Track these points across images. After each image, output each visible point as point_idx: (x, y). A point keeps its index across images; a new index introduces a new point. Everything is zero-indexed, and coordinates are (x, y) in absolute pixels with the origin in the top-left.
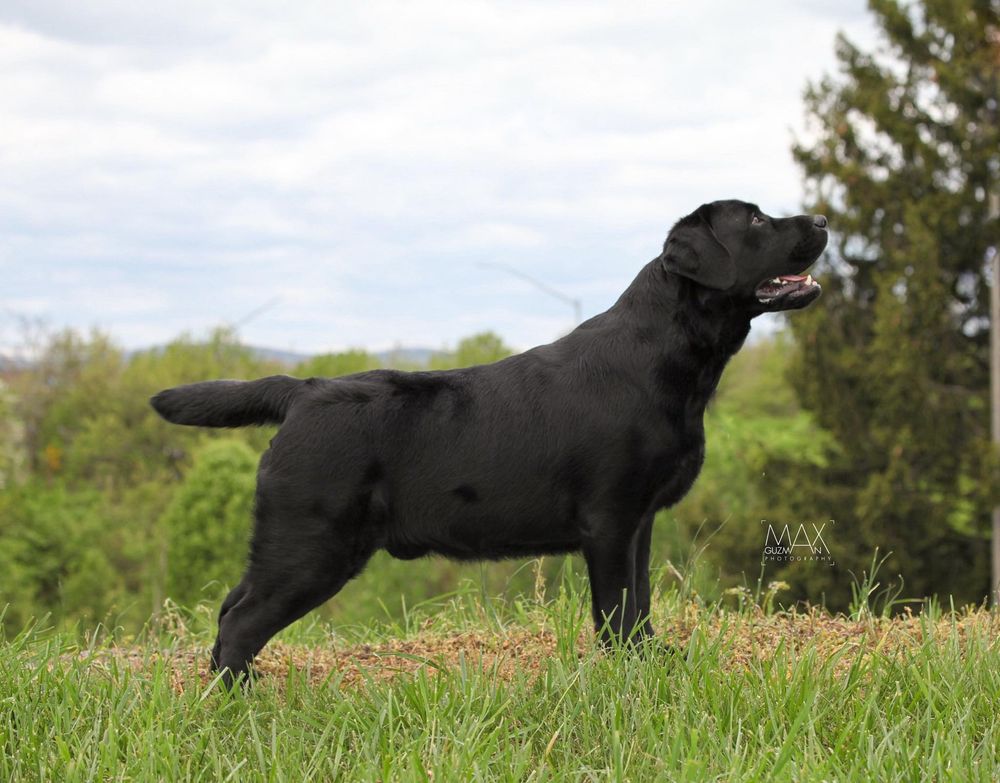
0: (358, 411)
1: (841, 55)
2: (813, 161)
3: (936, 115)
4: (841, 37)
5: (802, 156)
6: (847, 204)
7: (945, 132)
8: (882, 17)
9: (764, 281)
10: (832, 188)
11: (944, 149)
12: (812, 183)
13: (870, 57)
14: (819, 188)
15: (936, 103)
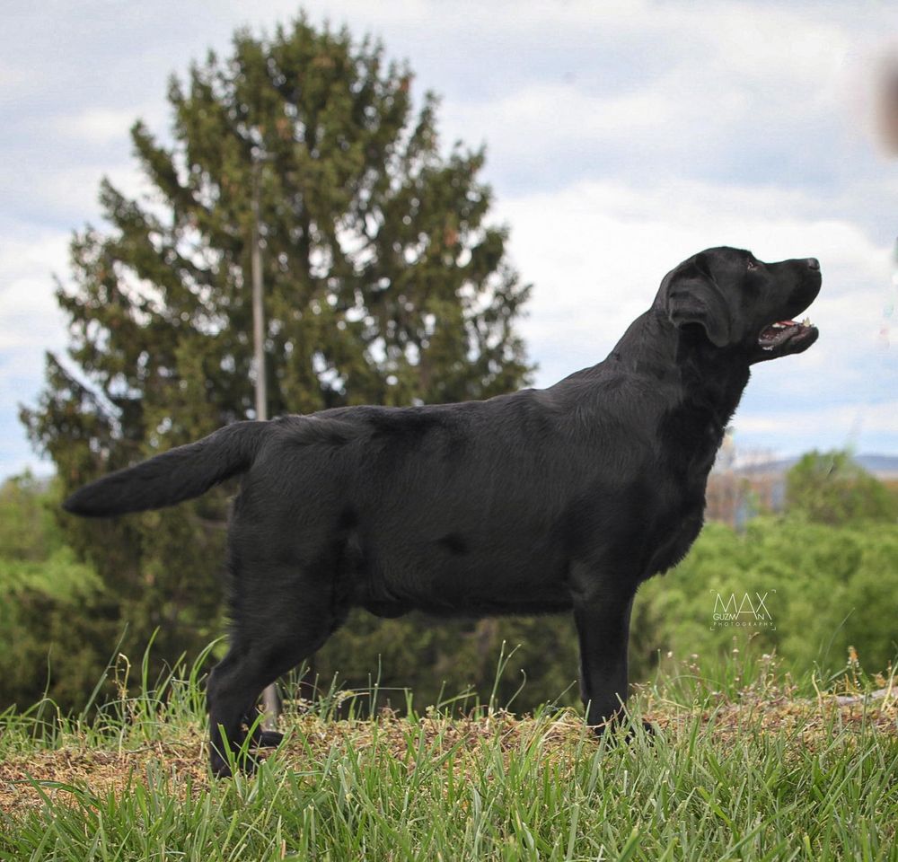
0: (331, 455)
1: (105, 200)
2: (78, 307)
3: (199, 261)
4: (105, 183)
5: (67, 302)
6: (111, 348)
7: (206, 277)
8: (148, 164)
9: (765, 328)
10: (98, 331)
11: (205, 294)
12: (77, 328)
13: (134, 203)
14: (85, 332)
15: (198, 249)
